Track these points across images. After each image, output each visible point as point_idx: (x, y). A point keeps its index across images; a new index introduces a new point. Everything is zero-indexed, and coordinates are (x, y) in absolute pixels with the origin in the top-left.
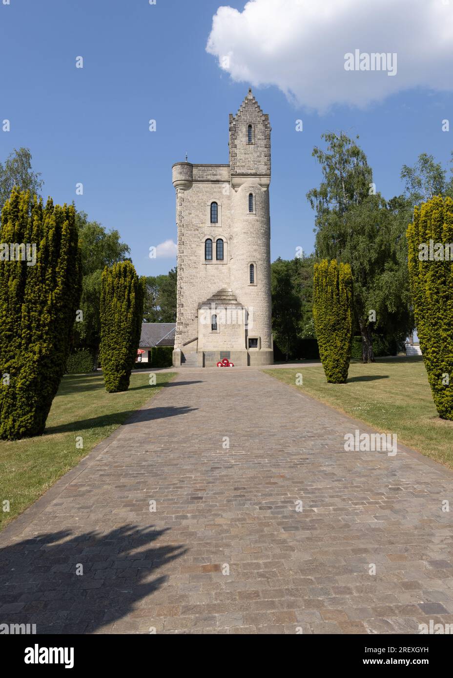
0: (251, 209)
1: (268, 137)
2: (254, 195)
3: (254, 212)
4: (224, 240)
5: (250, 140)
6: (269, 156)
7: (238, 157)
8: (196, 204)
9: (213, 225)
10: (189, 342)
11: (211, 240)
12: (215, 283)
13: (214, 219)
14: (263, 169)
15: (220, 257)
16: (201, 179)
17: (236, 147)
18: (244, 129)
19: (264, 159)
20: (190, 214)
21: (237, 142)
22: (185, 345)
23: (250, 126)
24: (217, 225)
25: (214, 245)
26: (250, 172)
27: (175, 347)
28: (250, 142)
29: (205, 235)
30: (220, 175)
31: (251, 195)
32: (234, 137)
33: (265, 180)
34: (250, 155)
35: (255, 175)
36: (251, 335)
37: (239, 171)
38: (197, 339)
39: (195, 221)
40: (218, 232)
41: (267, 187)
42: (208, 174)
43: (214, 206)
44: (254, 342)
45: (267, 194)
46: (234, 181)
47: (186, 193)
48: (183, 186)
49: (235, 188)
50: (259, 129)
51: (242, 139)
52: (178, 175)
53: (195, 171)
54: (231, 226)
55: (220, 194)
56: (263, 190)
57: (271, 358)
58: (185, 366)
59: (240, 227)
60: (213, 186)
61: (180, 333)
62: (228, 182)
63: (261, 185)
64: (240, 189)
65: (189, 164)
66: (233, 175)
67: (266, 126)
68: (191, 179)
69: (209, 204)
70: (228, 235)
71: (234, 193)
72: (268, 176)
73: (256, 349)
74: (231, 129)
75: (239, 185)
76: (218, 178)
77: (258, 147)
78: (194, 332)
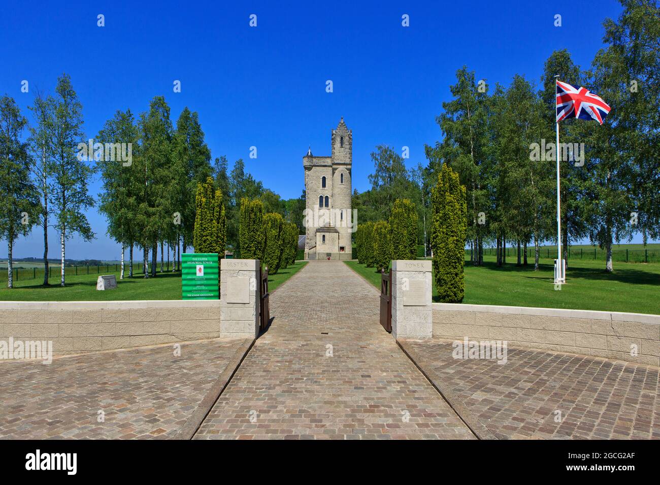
0: (342, 182)
1: (350, 144)
4: (329, 197)
5: (342, 145)
6: (351, 154)
7: (336, 154)
8: (315, 177)
9: (323, 189)
10: (312, 248)
11: (322, 197)
13: (324, 185)
14: (348, 161)
15: (327, 205)
16: (317, 165)
17: (334, 149)
18: (339, 139)
19: (348, 156)
20: (312, 183)
21: (335, 146)
22: (310, 249)
23: (342, 138)
24: (325, 189)
25: (324, 199)
26: (341, 162)
27: (305, 250)
28: (342, 146)
29: (319, 194)
30: (327, 162)
31: (342, 175)
32: (333, 144)
33: (349, 167)
34: (342, 153)
35: (344, 164)
36: (341, 245)
37: (336, 162)
38: (316, 246)
39: (315, 187)
40: (327, 192)
41: (350, 170)
42: (321, 162)
43: (324, 179)
44: (342, 248)
45: (350, 173)
46: (334, 167)
47: (310, 172)
48: (309, 168)
49: (334, 170)
50: (346, 139)
51: (338, 145)
52: (306, 162)
53: (314, 160)
54: (332, 190)
55: (327, 173)
56: (348, 172)
57: (351, 257)
58: (310, 259)
59: (336, 191)
60: (324, 168)
61: (308, 243)
62: (331, 167)
63: (347, 169)
64: (336, 171)
65: (312, 156)
66: (333, 164)
67: (350, 138)
68: (312, 165)
69: (322, 178)
70: (331, 195)
71: (333, 173)
72: (350, 164)
73: (343, 252)
74: (332, 139)
75: (336, 169)
76: (326, 164)
77: (346, 149)
78: (314, 243)
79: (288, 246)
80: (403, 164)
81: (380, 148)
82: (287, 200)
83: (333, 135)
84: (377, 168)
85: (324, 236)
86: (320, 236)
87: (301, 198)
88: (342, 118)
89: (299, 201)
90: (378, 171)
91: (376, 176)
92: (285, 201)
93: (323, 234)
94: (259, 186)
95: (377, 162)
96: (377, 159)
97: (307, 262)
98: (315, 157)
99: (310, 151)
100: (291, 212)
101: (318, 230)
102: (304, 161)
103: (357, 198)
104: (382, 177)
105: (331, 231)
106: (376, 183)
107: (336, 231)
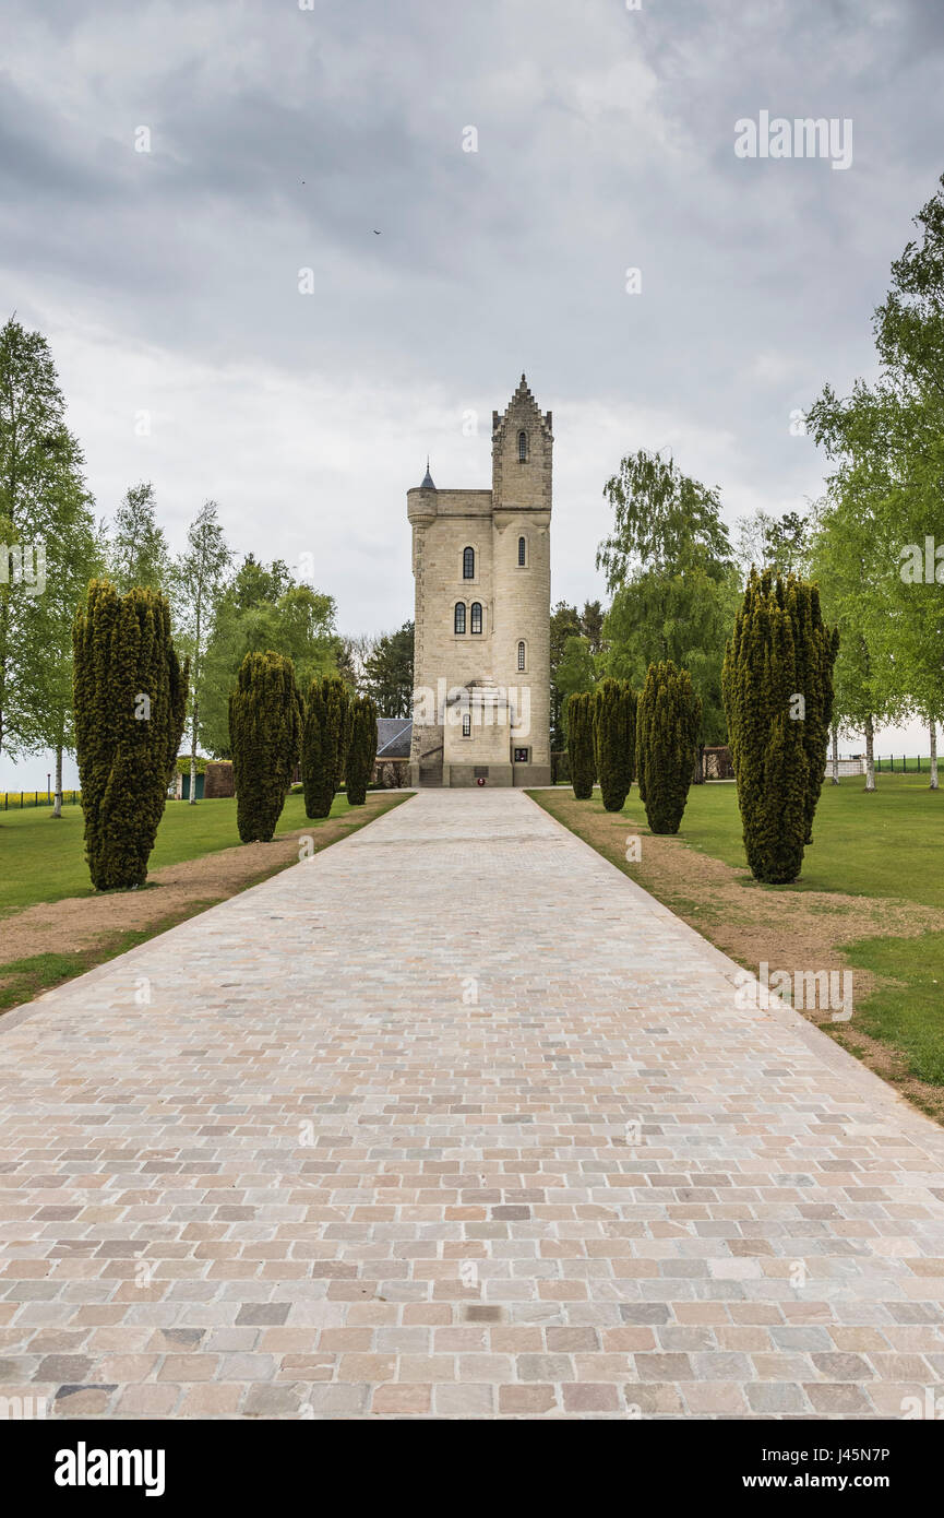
0: (522, 562)
1: (547, 452)
2: (526, 539)
3: (526, 566)
4: (484, 605)
5: (522, 456)
7: (504, 483)
9: (467, 581)
10: (432, 753)
11: (463, 604)
12: (468, 668)
13: (469, 573)
14: (540, 502)
15: (476, 629)
16: (450, 512)
17: (500, 466)
18: (513, 439)
19: (541, 485)
20: (433, 565)
21: (502, 459)
22: (424, 756)
23: (523, 438)
24: (473, 582)
25: (468, 612)
26: (520, 505)
27: (412, 759)
28: (522, 459)
29: (455, 597)
30: (479, 506)
31: (522, 540)
32: (498, 451)
33: (543, 518)
34: (523, 480)
35: (529, 509)
36: (518, 743)
37: (505, 504)
38: (442, 747)
39: (443, 576)
40: (475, 593)
41: (546, 527)
42: (460, 505)
43: (469, 553)
44: (522, 754)
45: (547, 536)
46: (498, 519)
47: (427, 533)
48: (423, 523)
49: (499, 529)
50: (536, 439)
51: (511, 454)
52: (416, 506)
53: (441, 500)
54: (492, 584)
55: (477, 536)
56: (539, 532)
57: (546, 777)
58: (425, 785)
59: (506, 587)
60: (467, 522)
61: (417, 740)
62: (490, 517)
63: (536, 524)
64: (507, 532)
66: (498, 510)
67: (545, 435)
68: (435, 513)
69: (462, 550)
70: (488, 597)
71: (498, 536)
73: (525, 764)
75: (504, 524)
76: (474, 510)
77: (533, 466)
78: (438, 738)
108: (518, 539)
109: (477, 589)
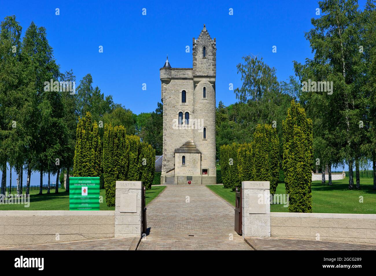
0: (204, 96)
1: (214, 54)
2: (206, 87)
3: (206, 98)
4: (190, 113)
5: (204, 56)
6: (215, 65)
7: (197, 66)
8: (173, 91)
9: (183, 104)
10: (170, 171)
11: (182, 113)
12: (184, 138)
13: (184, 100)
14: (211, 73)
16: (177, 77)
17: (196, 60)
18: (201, 49)
19: (212, 67)
20: (170, 97)
21: (197, 57)
22: (167, 172)
23: (204, 48)
24: (186, 104)
25: (184, 116)
26: (204, 75)
27: (162, 173)
29: (179, 110)
30: (188, 74)
31: (204, 88)
32: (195, 54)
33: (213, 80)
34: (204, 65)
35: (207, 76)
36: (204, 167)
37: (198, 74)
38: (174, 169)
39: (173, 102)
40: (187, 108)
41: (214, 83)
42: (181, 74)
43: (184, 93)
44: (205, 171)
45: (214, 87)
46: (195, 80)
47: (168, 85)
48: (166, 81)
49: (195, 84)
50: (209, 49)
51: (199, 55)
52: (163, 75)
53: (173, 72)
54: (193, 105)
55: (188, 86)
56: (211, 85)
57: (215, 181)
58: (168, 184)
59: (198, 106)
60: (183, 81)
61: (165, 166)
62: (192, 79)
63: (210, 82)
64: (198, 85)
65: (170, 68)
66: (195, 77)
67: (213, 48)
68: (170, 77)
69: (181, 91)
70: (191, 110)
71: (195, 86)
72: (214, 77)
73: (206, 175)
74: (193, 49)
75: (198, 82)
76: (186, 76)
77: (209, 60)
78: (173, 165)
79: (146, 169)
80: (274, 76)
81: (247, 59)
82: (137, 115)
83: (194, 45)
84: (243, 81)
85: (184, 157)
86: (179, 157)
87: (155, 112)
88: (204, 26)
89: (153, 115)
90: (245, 84)
91: (243, 90)
92: (136, 116)
93: (183, 154)
94: (109, 101)
95: (244, 74)
96: (244, 72)
97: (165, 187)
98: (174, 69)
99: (167, 61)
100: (143, 129)
101: (177, 151)
102: (161, 73)
103: (223, 112)
104: (249, 91)
105: (192, 151)
106: (243, 98)
107: (198, 152)
108: (203, 88)
109: (187, 107)
